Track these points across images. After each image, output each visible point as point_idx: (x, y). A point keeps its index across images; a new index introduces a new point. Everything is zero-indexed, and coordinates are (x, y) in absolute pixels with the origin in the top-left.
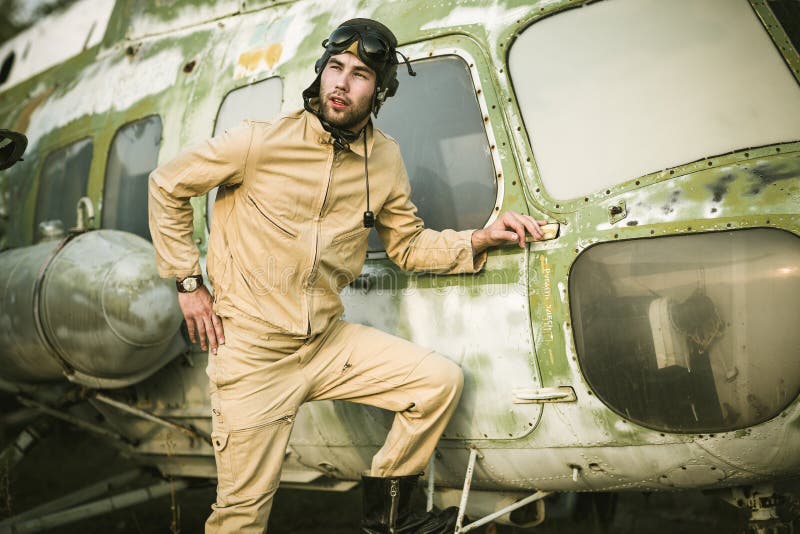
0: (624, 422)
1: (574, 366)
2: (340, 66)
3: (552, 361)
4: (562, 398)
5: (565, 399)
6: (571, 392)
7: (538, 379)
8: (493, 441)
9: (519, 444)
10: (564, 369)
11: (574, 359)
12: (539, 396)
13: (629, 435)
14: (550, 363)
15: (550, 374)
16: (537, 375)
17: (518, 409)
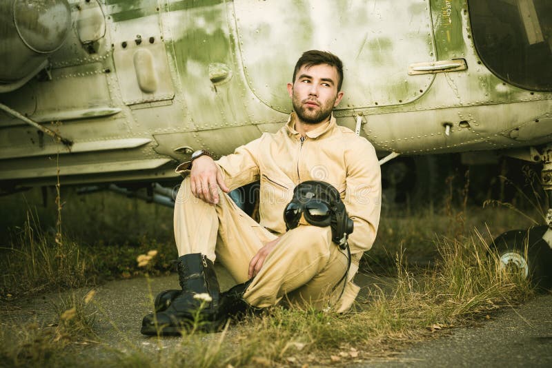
0: (504, 84)
1: (468, 42)
2: (309, 79)
3: (449, 39)
4: (455, 67)
5: (457, 69)
6: (464, 63)
7: (434, 54)
8: (382, 107)
9: (406, 109)
10: (459, 45)
11: (469, 37)
12: (435, 67)
13: (505, 95)
14: (447, 41)
15: (446, 49)
16: (434, 51)
17: (411, 80)
